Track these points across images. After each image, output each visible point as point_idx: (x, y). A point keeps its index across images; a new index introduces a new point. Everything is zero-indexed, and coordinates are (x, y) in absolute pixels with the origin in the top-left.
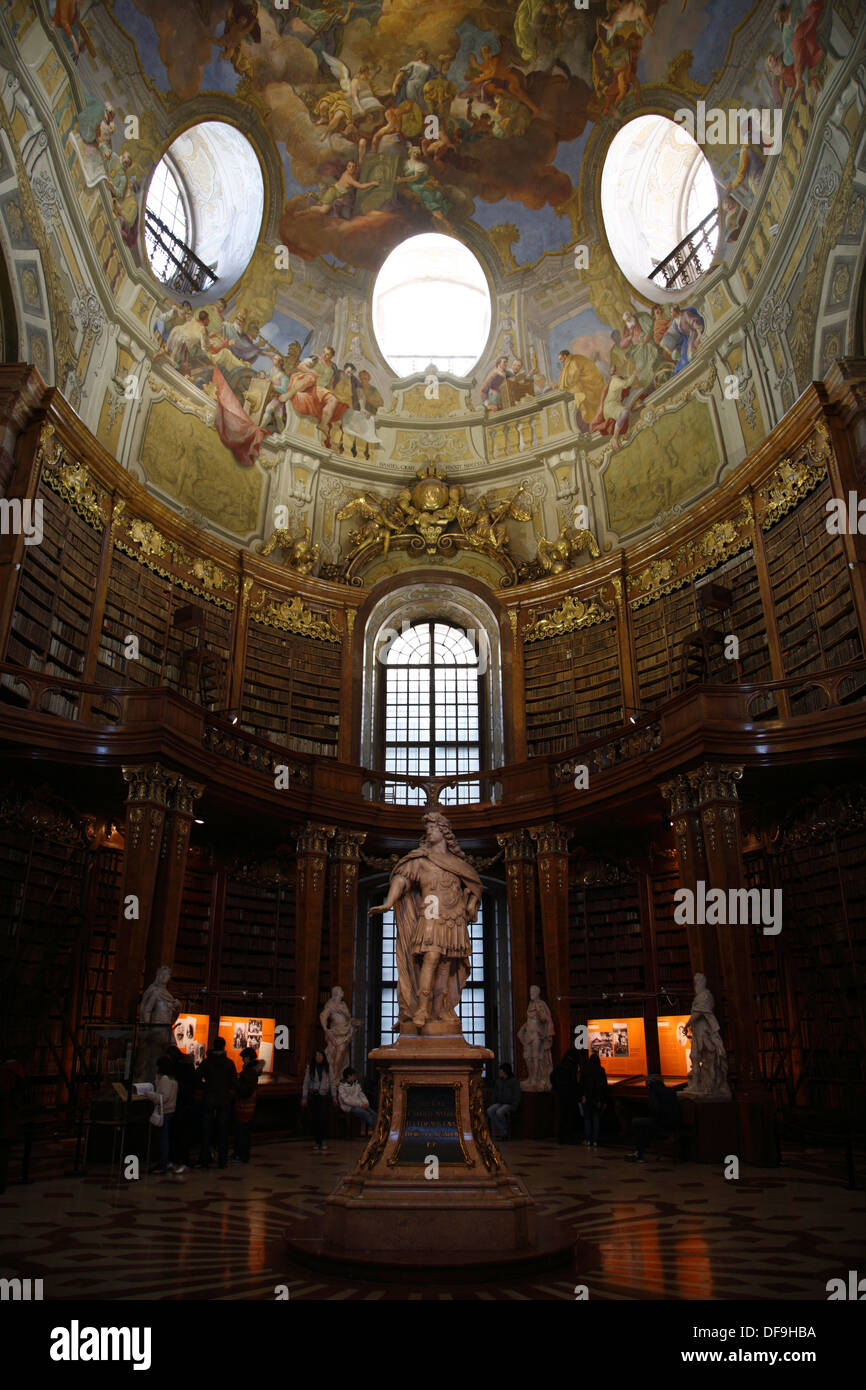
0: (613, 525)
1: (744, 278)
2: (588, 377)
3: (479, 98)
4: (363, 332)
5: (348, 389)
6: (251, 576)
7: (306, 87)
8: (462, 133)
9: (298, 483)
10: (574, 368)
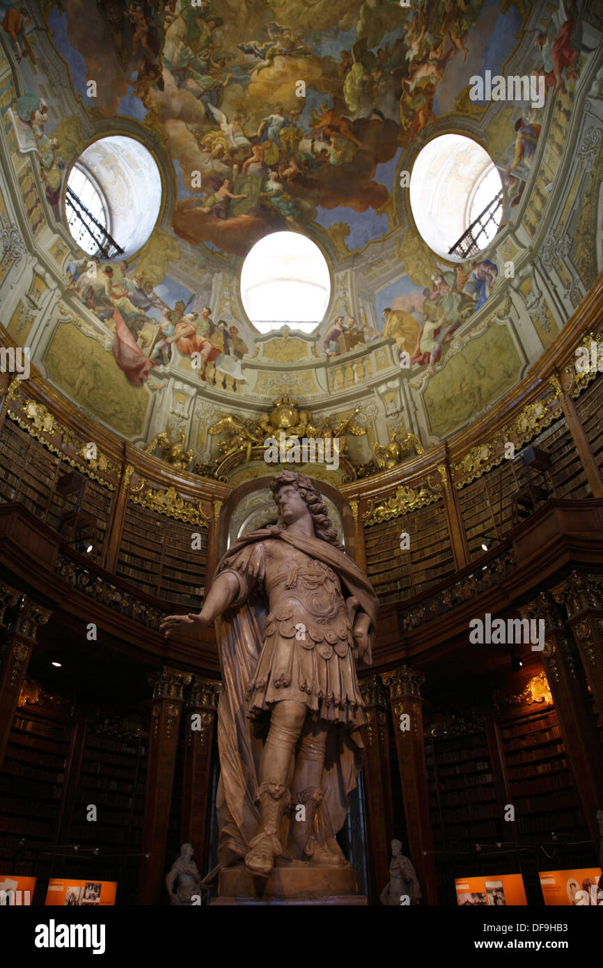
0: (433, 430)
1: (527, 228)
2: (407, 325)
3: (319, 139)
4: (233, 298)
5: (221, 339)
6: (133, 465)
7: (196, 125)
8: (307, 163)
9: (178, 404)
10: (395, 320)
